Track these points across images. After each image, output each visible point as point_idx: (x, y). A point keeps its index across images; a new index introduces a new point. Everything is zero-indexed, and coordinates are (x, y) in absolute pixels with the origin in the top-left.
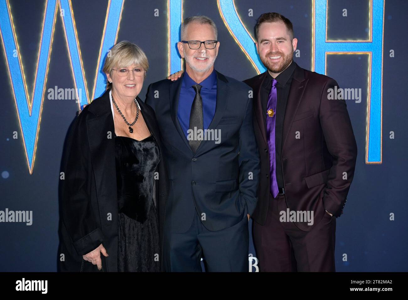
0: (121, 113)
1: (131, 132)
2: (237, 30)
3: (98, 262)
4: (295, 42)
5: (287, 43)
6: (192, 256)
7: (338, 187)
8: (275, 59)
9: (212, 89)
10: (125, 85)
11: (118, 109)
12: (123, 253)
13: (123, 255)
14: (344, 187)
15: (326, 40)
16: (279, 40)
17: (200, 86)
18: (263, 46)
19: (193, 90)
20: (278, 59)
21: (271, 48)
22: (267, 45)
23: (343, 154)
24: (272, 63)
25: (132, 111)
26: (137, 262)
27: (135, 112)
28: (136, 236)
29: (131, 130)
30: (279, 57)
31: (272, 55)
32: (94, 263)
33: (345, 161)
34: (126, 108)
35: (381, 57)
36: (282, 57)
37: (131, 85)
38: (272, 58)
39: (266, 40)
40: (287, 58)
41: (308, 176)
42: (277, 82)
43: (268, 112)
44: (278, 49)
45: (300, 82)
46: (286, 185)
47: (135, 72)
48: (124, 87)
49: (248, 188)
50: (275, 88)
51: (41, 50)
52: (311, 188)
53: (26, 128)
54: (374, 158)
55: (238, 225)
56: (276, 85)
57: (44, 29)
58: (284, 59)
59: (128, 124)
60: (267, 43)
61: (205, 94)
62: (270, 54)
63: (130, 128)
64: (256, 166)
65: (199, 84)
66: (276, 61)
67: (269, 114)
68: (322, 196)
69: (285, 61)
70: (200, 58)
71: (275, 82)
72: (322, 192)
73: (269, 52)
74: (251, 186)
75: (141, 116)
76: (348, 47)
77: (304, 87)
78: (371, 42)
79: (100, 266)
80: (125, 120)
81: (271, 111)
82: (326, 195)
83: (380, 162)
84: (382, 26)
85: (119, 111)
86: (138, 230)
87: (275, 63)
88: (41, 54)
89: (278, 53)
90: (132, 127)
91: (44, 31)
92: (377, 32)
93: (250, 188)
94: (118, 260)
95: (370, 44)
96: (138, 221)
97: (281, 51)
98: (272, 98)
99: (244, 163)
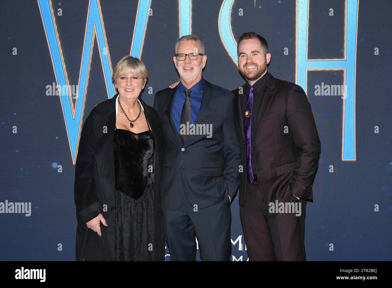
0: (124, 112)
1: (131, 127)
2: (234, 52)
3: (97, 229)
4: (269, 56)
5: (260, 56)
6: (185, 229)
7: (303, 175)
8: (250, 69)
9: (200, 93)
10: (125, 90)
11: (122, 109)
12: (120, 223)
13: (119, 224)
14: (309, 175)
15: (307, 59)
16: (254, 53)
17: (190, 91)
18: (241, 59)
19: (184, 94)
20: (252, 69)
21: (247, 60)
22: (244, 57)
23: (308, 147)
24: (248, 72)
25: (134, 111)
26: (129, 230)
27: (138, 112)
28: (130, 210)
29: (132, 126)
30: (253, 67)
31: (248, 66)
32: (95, 230)
33: (308, 153)
34: (129, 108)
35: (354, 72)
36: (256, 67)
37: (129, 89)
38: (248, 68)
39: (243, 53)
40: (261, 67)
41: (277, 166)
42: (254, 89)
43: (246, 114)
44: (253, 60)
45: (272, 89)
46: (258, 173)
47: (133, 80)
48: (124, 91)
49: (230, 175)
50: (252, 94)
51: (82, 68)
52: (281, 176)
53: (71, 129)
54: (348, 157)
55: (220, 204)
56: (252, 91)
57: (84, 52)
58: (258, 69)
59: (130, 121)
60: (244, 56)
61: (193, 97)
62: (246, 65)
63: (131, 124)
64: (237, 156)
65: (189, 90)
66: (252, 70)
67: (247, 115)
68: (290, 182)
69: (259, 71)
70: (186, 68)
71: (252, 89)
72: (291, 179)
73: (246, 63)
74: (232, 173)
75: (143, 115)
76: (325, 64)
77: (274, 93)
78: (346, 60)
79: (100, 233)
80: (127, 117)
81: (248, 113)
82: (293, 181)
83: (354, 160)
84: (355, 46)
85: (123, 110)
86: (131, 205)
87: (250, 72)
88: (82, 71)
89: (253, 64)
90: (133, 123)
91: (84, 53)
92: (351, 51)
93: (231, 175)
94: (115, 228)
95: (344, 61)
96: (131, 197)
97: (255, 62)
98: (249, 101)
99: (228, 154)
